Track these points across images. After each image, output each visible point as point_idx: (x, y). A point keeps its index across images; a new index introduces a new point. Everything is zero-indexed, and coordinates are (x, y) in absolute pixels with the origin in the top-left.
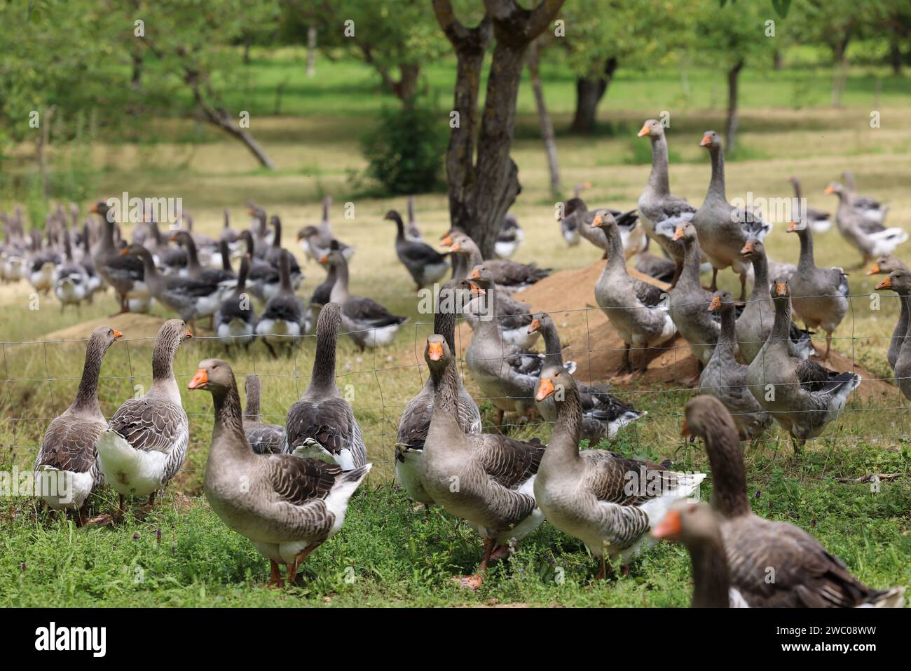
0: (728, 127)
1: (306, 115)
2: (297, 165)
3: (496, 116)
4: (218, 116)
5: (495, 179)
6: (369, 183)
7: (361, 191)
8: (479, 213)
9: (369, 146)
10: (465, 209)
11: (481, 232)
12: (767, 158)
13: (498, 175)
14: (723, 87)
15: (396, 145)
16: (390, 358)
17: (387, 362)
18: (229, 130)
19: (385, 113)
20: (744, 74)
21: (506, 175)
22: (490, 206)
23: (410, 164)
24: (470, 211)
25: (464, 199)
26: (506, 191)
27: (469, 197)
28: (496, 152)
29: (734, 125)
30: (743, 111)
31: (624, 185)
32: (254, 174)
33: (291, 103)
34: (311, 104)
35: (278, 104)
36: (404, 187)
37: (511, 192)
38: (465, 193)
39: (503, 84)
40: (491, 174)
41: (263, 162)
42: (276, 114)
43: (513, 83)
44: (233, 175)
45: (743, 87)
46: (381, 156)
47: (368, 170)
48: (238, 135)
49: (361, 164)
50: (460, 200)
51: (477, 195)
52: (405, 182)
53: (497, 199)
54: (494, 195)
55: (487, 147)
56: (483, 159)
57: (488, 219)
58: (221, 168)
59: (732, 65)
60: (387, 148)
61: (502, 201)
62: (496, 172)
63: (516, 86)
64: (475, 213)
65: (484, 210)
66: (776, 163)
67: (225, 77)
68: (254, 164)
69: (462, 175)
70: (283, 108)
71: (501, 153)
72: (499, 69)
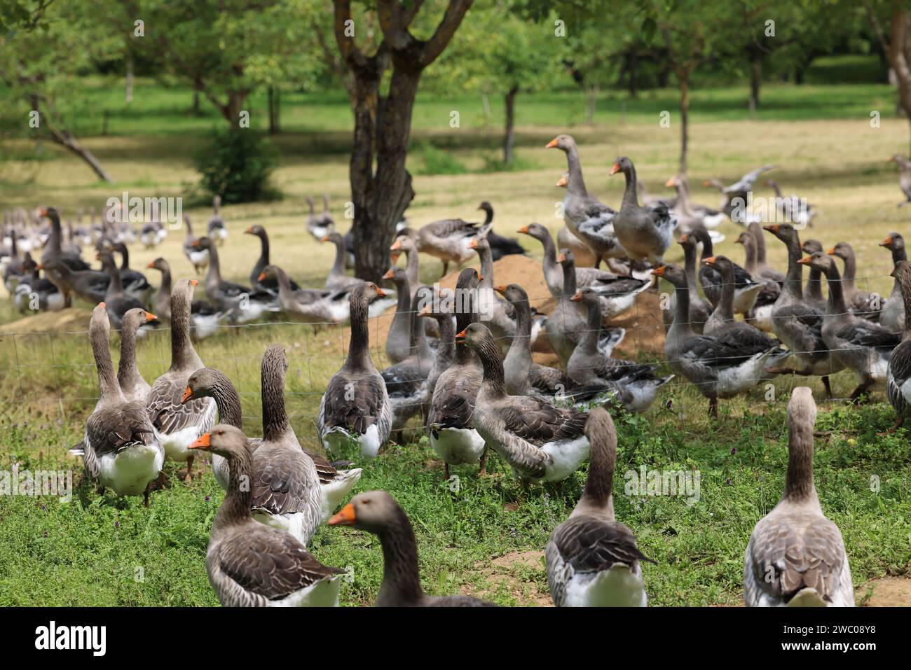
0: (505, 142)
1: (131, 135)
2: (131, 178)
3: (395, 133)
4: (62, 137)
5: (393, 187)
6: (201, 193)
7: (194, 201)
8: (379, 217)
9: (201, 161)
10: (366, 213)
11: (381, 233)
12: (541, 168)
13: (396, 184)
14: (501, 108)
15: (225, 160)
16: (327, 343)
17: (325, 347)
18: (71, 148)
19: (214, 133)
20: (519, 98)
21: (402, 184)
22: (388, 210)
23: (238, 177)
24: (371, 215)
25: (365, 204)
26: (402, 197)
27: (370, 203)
28: (395, 164)
29: (512, 140)
30: (521, 128)
31: (432, 192)
32: (94, 187)
33: (116, 124)
34: (132, 125)
35: (105, 125)
36: (233, 197)
37: (406, 198)
38: (366, 200)
39: (399, 104)
40: (390, 183)
41: (101, 176)
42: (105, 134)
43: (409, 104)
44: (74, 188)
45: (518, 109)
46: (211, 170)
47: (202, 182)
48: (80, 153)
49: (194, 177)
50: (362, 205)
51: (377, 201)
52: (233, 192)
53: (395, 204)
54: (392, 201)
55: (386, 160)
56: (383, 170)
57: (387, 221)
58: (63, 182)
59: (507, 90)
60: (217, 162)
61: (398, 206)
62: (394, 181)
63: (411, 106)
64: (375, 217)
65: (384, 214)
66: (548, 173)
67: (68, 102)
68: (95, 178)
69: (364, 184)
70: (110, 130)
71: (398, 164)
72: (396, 92)
